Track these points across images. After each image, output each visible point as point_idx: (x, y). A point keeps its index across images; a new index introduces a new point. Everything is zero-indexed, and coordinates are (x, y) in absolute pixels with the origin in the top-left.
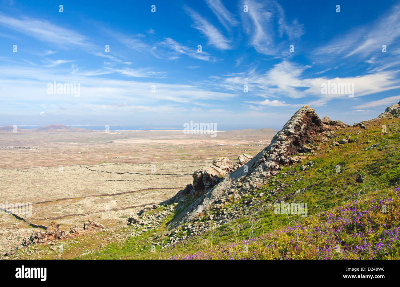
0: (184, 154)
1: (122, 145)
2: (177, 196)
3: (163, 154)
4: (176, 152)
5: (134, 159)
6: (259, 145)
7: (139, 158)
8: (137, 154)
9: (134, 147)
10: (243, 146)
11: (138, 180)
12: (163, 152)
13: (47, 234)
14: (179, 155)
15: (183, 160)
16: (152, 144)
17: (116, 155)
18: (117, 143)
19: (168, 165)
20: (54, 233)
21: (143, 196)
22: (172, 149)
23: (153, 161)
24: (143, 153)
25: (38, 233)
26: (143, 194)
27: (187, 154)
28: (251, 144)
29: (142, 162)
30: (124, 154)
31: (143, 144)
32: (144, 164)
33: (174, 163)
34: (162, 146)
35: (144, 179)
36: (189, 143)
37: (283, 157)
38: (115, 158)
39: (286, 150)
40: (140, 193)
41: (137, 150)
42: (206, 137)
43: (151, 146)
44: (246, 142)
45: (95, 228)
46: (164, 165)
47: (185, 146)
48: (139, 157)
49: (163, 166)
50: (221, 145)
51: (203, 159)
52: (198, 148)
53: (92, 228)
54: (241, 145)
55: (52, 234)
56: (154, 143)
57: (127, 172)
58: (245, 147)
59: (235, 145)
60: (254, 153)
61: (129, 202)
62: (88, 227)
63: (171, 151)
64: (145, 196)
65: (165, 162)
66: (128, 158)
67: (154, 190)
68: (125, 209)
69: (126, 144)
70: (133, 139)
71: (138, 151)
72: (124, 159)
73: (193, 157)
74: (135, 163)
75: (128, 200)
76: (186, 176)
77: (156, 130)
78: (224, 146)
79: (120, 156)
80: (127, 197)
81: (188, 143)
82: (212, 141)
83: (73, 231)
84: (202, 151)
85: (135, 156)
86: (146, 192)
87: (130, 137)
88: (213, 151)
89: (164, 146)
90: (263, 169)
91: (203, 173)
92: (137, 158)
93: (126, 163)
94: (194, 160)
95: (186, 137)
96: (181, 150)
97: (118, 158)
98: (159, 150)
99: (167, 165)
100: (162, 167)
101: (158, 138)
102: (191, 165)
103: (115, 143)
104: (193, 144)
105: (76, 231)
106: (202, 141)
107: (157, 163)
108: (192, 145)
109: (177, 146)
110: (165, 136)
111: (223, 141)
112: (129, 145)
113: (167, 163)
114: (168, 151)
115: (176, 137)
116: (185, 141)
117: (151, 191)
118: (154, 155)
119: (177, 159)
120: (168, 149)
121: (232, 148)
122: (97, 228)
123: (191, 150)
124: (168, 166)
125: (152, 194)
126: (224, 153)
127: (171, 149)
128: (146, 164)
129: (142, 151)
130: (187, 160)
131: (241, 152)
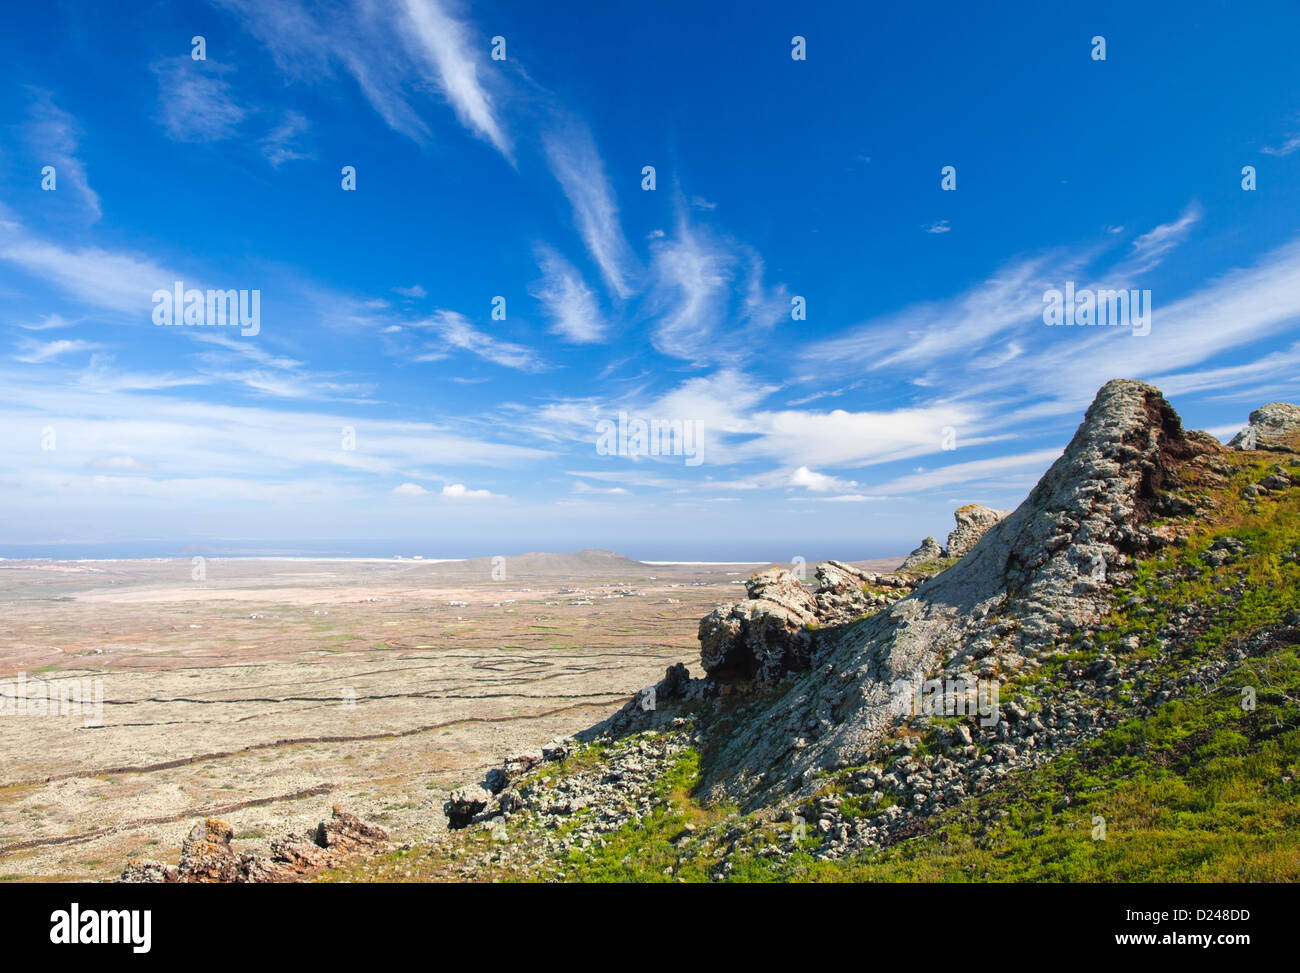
0: (335, 633)
1: (109, 607)
2: (632, 708)
3: (261, 636)
4: (309, 629)
5: (161, 654)
6: (580, 603)
7: (178, 652)
8: (168, 639)
9: (155, 614)
10: (528, 608)
11: (207, 719)
12: (259, 628)
13: (187, 871)
14: (318, 639)
15: (338, 652)
16: (218, 602)
17: (91, 644)
18: (90, 604)
19: (289, 671)
20: (219, 865)
21: (267, 768)
22: (291, 619)
23: (234, 659)
24: (191, 633)
25: (152, 871)
26: (265, 760)
27: (346, 635)
28: (553, 599)
29: (194, 666)
30: (120, 638)
31: (185, 604)
32: (203, 672)
33: (309, 665)
34: (255, 609)
35: (227, 717)
36: (348, 600)
37: (1129, 528)
38: (89, 654)
39: (1133, 507)
40: (256, 759)
41: (167, 623)
42: (403, 579)
43: (215, 611)
44: (537, 594)
45: (362, 839)
46: (276, 672)
47: (334, 610)
48: (180, 648)
49: (270, 674)
50: (456, 603)
51: (405, 647)
52: (379, 614)
53: (354, 842)
54: (520, 602)
55: (211, 872)
56: (222, 600)
57: (146, 696)
58: (537, 610)
59: (501, 605)
60: (569, 626)
61: (226, 787)
62: (339, 837)
63: (289, 624)
64: (276, 765)
65: (276, 662)
66: (140, 651)
67: (298, 745)
68: (233, 809)
69: (122, 606)
70: (149, 589)
71: (172, 629)
72: (125, 657)
73: (372, 643)
74: (166, 669)
75: (221, 782)
76: (376, 700)
77: (226, 559)
78: (467, 606)
79: (107, 646)
80: (211, 771)
81: (343, 600)
82: (423, 591)
83: (288, 854)
84: (395, 624)
85: (162, 644)
86: (273, 753)
87: (135, 581)
88: (434, 623)
89: (263, 609)
90: (1076, 569)
91: (748, 616)
92: (172, 652)
93: (135, 667)
94: (374, 652)
95: (335, 580)
96: (323, 623)
97: (100, 651)
98: (246, 622)
99: (285, 672)
100: (271, 677)
101: (236, 582)
102: (369, 668)
103: (84, 603)
104: (361, 602)
105: (297, 856)
106: (390, 590)
107: (250, 666)
108: (358, 605)
109: (308, 610)
110: (260, 576)
111: (461, 591)
112: (136, 607)
113: (284, 666)
114: (278, 624)
115: (297, 581)
116: (333, 592)
117: (289, 748)
118: (232, 640)
119: (314, 649)
120: (278, 621)
121: (491, 611)
122: (369, 840)
123: (358, 622)
124: (289, 675)
125: (299, 758)
126: (472, 630)
127: (286, 619)
128: (210, 671)
129: (186, 628)
130: (351, 654)
131: (526, 624)
